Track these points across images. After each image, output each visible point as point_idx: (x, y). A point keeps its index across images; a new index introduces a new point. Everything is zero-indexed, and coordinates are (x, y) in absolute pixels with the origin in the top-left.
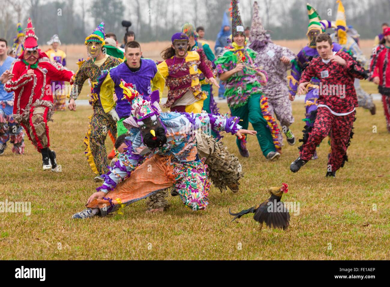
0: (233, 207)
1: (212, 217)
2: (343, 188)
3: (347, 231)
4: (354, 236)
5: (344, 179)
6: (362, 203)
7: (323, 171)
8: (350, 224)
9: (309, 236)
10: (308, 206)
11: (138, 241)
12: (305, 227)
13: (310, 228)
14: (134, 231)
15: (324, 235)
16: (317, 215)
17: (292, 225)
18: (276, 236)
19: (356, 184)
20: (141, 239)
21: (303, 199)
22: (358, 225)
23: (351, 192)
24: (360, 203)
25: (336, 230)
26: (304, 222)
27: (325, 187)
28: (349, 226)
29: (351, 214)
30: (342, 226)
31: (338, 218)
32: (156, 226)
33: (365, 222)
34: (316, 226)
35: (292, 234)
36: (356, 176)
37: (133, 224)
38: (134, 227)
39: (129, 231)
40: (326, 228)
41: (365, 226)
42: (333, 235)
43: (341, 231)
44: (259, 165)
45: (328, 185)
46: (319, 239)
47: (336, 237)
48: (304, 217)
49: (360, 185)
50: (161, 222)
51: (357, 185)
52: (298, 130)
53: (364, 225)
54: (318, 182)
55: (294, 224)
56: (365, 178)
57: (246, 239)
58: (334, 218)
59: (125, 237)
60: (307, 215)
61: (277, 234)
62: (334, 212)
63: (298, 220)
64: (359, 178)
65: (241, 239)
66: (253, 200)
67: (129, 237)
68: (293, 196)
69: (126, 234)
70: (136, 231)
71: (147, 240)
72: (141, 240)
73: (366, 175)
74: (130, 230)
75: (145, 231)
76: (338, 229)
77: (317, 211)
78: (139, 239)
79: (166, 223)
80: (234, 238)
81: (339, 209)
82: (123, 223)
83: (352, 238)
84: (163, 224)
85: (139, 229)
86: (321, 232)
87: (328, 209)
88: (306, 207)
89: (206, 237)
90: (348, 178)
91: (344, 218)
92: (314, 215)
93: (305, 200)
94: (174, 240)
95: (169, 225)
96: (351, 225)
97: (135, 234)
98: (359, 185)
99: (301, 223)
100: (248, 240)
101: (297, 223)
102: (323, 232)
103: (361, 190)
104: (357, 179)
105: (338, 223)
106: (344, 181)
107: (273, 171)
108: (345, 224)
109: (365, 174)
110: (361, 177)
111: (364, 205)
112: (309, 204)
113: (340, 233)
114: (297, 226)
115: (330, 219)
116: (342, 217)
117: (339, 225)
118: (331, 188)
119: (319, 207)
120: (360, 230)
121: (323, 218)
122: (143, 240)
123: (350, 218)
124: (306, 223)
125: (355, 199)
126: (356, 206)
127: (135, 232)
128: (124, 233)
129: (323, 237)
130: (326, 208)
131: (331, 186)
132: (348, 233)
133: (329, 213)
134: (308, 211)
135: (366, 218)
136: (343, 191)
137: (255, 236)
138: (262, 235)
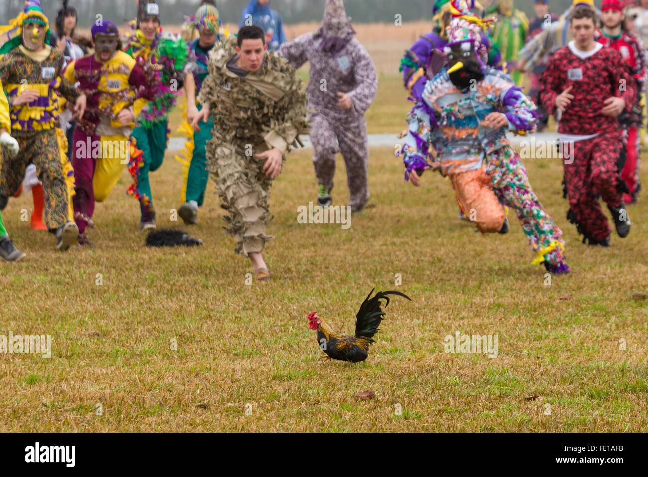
0: (263, 359)
1: (219, 379)
2: (486, 321)
3: (492, 409)
4: (506, 420)
5: (490, 305)
6: (525, 352)
7: (448, 288)
8: (498, 394)
9: (413, 419)
10: (413, 358)
11: (72, 426)
12: (406, 400)
13: (416, 402)
14: (64, 406)
15: (444, 417)
16: (432, 377)
17: (380, 395)
18: (347, 417)
19: (514, 314)
20: (77, 421)
21: (404, 343)
22: (516, 397)
23: (503, 331)
24: (521, 352)
25: (470, 408)
26: (405, 390)
27: (449, 319)
28: (496, 399)
29: (502, 375)
30: (482, 398)
31: (475, 383)
32: (107, 396)
33: (529, 391)
34: (429, 399)
35: (379, 414)
36: (514, 299)
37: (61, 392)
38: (64, 397)
39: (54, 405)
40: (448, 404)
41: (529, 399)
42: (462, 417)
43: (480, 408)
44: (319, 273)
45: (457, 315)
46: (435, 424)
47: (468, 421)
48: (406, 380)
49: (523, 317)
50: (117, 388)
51: (515, 317)
52: (400, 205)
53: (527, 396)
54: (437, 310)
55: (384, 393)
56: (533, 303)
57: (286, 424)
58: (465, 383)
59: (46, 419)
60: (412, 376)
61: (350, 413)
62: (466, 371)
63: (393, 386)
64: (522, 302)
65: (276, 422)
66: (303, 346)
67: (53, 417)
68: (385, 337)
69: (47, 411)
70: (69, 406)
71: (89, 425)
72: (77, 424)
73: (534, 297)
74: (56, 404)
75: (86, 405)
76: (472, 405)
77: (432, 369)
78: (73, 423)
79: (128, 389)
80: (261, 422)
81: (478, 365)
82: (43, 389)
83: (501, 424)
84: (122, 392)
85: (73, 402)
86: (439, 411)
87: (455, 363)
88: (409, 360)
89: (206, 419)
90: (497, 303)
91: (487, 382)
92: (426, 376)
93: (409, 347)
94: (143, 425)
95: (134, 395)
96: (500, 396)
97: (67, 411)
98: (520, 317)
99: (399, 393)
100: (291, 425)
101: (390, 392)
102: (444, 411)
103: (524, 326)
104: (517, 305)
105: (473, 394)
106: (489, 308)
107: (346, 287)
108: (488, 394)
109: (533, 295)
110: (524, 300)
111: (529, 358)
112: (416, 354)
113: (478, 412)
114: (391, 397)
115: (458, 384)
116: (482, 380)
117: (476, 397)
118: (461, 322)
119: (436, 361)
120: (519, 408)
121: (443, 383)
122: (81, 424)
123: (499, 384)
124: (408, 392)
125: (511, 345)
126: (513, 359)
127: (65, 408)
128: (44, 409)
129: (442, 421)
130: (450, 363)
131: (462, 319)
132: (494, 412)
133: (457, 373)
134: (413, 368)
135: (531, 383)
136: (486, 328)
137: (305, 417)
138: (320, 415)
